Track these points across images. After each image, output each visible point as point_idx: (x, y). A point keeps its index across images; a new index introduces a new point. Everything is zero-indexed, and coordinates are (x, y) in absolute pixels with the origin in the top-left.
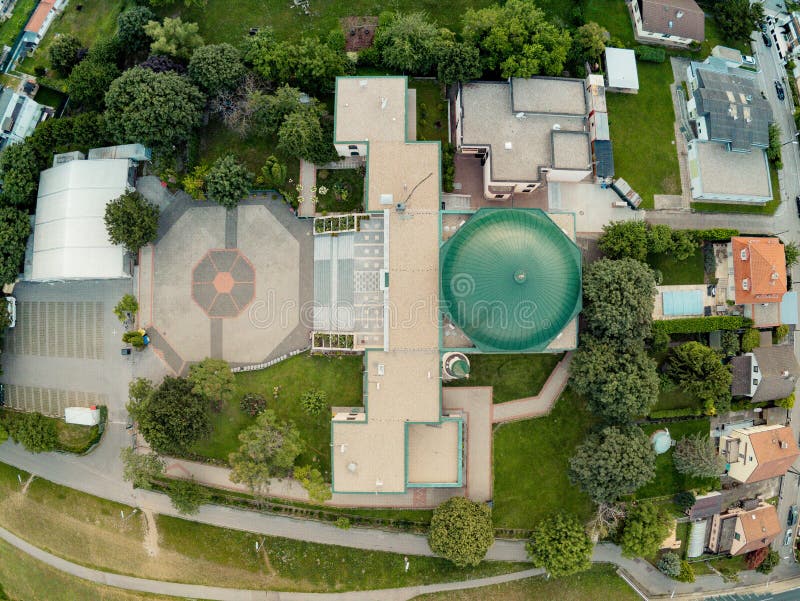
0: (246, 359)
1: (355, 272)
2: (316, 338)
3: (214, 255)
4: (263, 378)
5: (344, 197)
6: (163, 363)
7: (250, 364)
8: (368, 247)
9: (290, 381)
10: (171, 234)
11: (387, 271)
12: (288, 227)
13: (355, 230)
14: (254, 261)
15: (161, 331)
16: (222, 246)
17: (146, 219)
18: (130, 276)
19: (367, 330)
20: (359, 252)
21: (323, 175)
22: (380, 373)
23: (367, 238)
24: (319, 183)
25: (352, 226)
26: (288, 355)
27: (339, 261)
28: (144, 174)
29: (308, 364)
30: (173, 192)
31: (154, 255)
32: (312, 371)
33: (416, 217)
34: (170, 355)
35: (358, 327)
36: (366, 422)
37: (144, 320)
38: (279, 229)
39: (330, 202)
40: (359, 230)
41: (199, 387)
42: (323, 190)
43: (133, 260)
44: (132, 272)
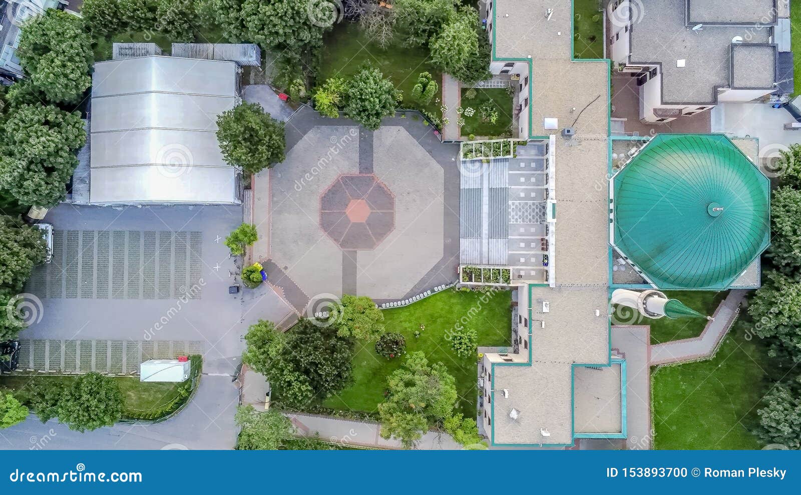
0: (384, 295)
1: (510, 202)
2: (465, 272)
3: (347, 180)
4: (404, 315)
5: (494, 119)
6: (283, 302)
7: (389, 301)
8: (522, 175)
9: (433, 319)
10: (293, 155)
11: (555, 201)
12: (430, 152)
13: (511, 156)
14: (394, 188)
15: (281, 266)
16: (355, 171)
17: (274, 137)
18: (239, 202)
19: (523, 264)
20: (514, 180)
21: (470, 95)
22: (545, 310)
23: (522, 165)
24: (465, 102)
25: (508, 152)
26: (433, 291)
27: (491, 190)
28: (252, 81)
29: (454, 301)
30: (294, 108)
31: (271, 177)
32: (457, 308)
33: (584, 143)
34: (292, 292)
35: (513, 260)
36: (529, 364)
37: (259, 252)
38: (420, 152)
39: (476, 125)
40: (515, 157)
41: (346, 328)
42: (470, 112)
43: (244, 184)
44: (241, 196)
